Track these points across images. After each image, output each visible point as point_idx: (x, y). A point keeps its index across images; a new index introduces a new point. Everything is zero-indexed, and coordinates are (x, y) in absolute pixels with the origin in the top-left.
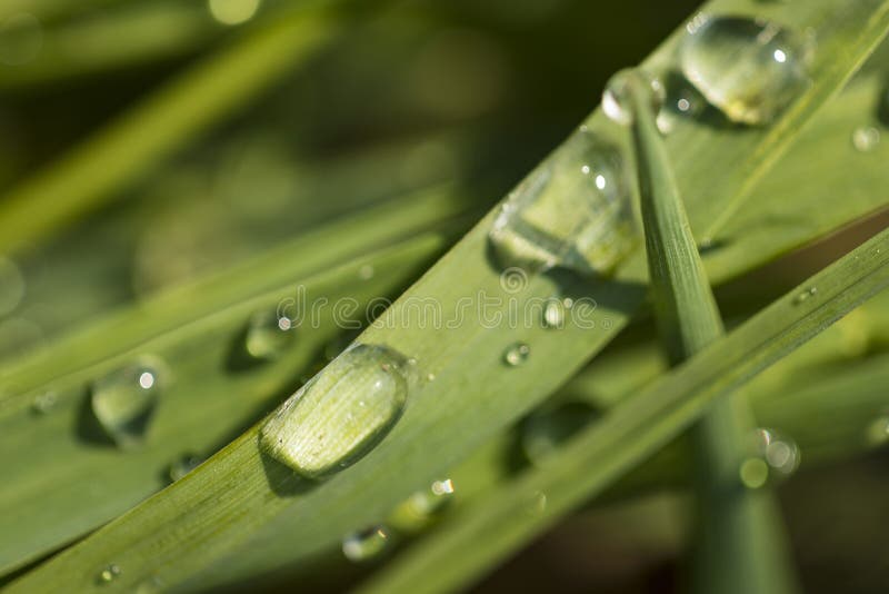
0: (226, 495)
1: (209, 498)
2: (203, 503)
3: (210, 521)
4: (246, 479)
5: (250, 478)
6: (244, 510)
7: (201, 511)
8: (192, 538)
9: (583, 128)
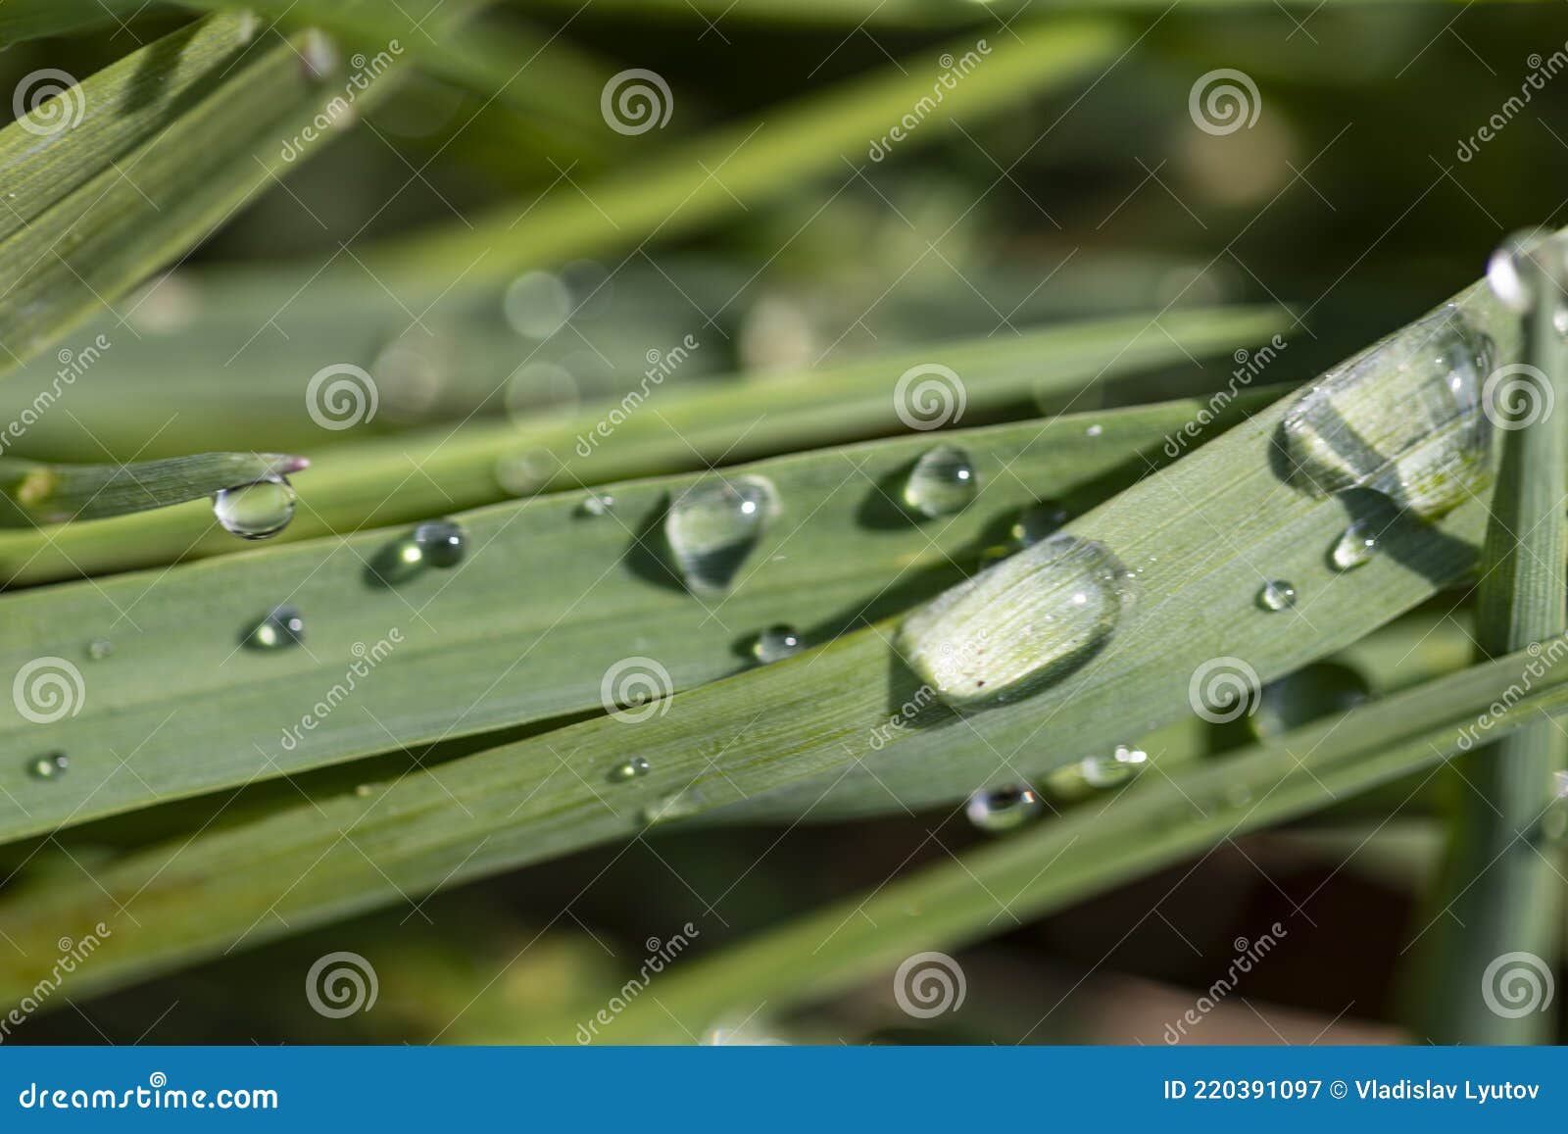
0: (828, 702)
1: (803, 700)
2: (792, 705)
3: (797, 732)
4: (862, 685)
5: (868, 687)
6: (847, 726)
7: (788, 715)
8: (763, 748)
9: (1450, 304)
